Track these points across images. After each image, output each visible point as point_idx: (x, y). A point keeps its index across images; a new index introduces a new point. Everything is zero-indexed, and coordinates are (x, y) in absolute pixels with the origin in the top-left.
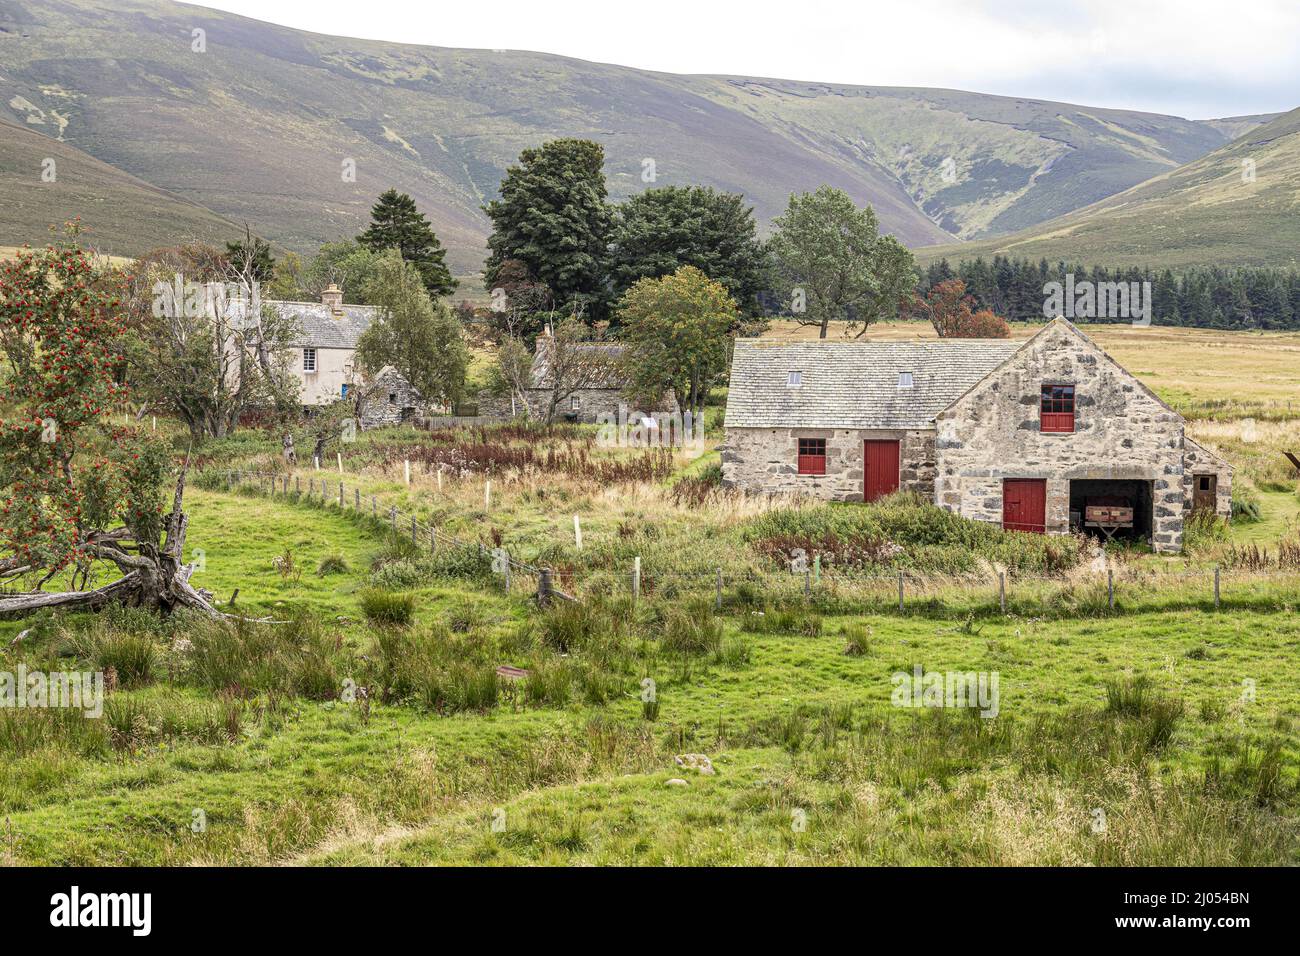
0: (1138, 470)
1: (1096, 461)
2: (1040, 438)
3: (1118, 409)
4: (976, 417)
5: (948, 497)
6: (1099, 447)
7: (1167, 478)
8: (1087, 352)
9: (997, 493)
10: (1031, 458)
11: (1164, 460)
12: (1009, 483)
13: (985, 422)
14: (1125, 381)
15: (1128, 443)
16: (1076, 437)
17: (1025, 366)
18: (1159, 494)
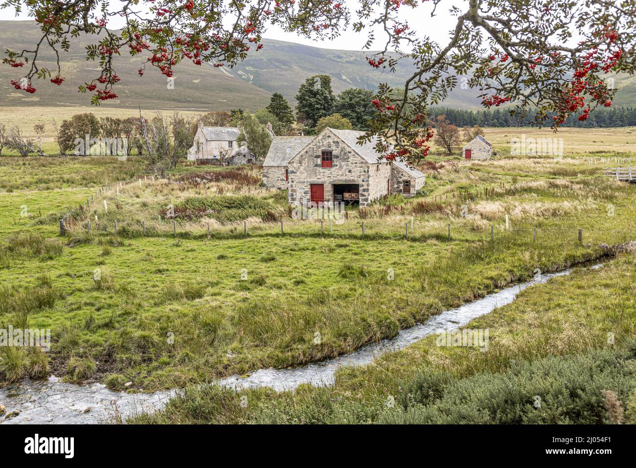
0: (353, 180)
1: (340, 178)
2: (321, 170)
3: (346, 159)
4: (300, 163)
5: (292, 190)
6: (341, 173)
7: (363, 183)
8: (336, 140)
9: (308, 189)
10: (319, 177)
11: (362, 177)
12: (313, 186)
13: (303, 164)
14: (348, 150)
15: (350, 171)
16: (333, 169)
17: (316, 145)
18: (361, 189)
